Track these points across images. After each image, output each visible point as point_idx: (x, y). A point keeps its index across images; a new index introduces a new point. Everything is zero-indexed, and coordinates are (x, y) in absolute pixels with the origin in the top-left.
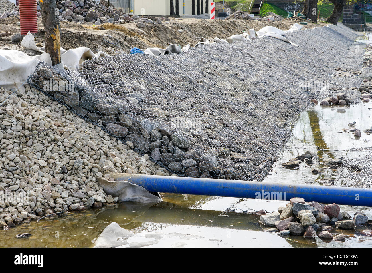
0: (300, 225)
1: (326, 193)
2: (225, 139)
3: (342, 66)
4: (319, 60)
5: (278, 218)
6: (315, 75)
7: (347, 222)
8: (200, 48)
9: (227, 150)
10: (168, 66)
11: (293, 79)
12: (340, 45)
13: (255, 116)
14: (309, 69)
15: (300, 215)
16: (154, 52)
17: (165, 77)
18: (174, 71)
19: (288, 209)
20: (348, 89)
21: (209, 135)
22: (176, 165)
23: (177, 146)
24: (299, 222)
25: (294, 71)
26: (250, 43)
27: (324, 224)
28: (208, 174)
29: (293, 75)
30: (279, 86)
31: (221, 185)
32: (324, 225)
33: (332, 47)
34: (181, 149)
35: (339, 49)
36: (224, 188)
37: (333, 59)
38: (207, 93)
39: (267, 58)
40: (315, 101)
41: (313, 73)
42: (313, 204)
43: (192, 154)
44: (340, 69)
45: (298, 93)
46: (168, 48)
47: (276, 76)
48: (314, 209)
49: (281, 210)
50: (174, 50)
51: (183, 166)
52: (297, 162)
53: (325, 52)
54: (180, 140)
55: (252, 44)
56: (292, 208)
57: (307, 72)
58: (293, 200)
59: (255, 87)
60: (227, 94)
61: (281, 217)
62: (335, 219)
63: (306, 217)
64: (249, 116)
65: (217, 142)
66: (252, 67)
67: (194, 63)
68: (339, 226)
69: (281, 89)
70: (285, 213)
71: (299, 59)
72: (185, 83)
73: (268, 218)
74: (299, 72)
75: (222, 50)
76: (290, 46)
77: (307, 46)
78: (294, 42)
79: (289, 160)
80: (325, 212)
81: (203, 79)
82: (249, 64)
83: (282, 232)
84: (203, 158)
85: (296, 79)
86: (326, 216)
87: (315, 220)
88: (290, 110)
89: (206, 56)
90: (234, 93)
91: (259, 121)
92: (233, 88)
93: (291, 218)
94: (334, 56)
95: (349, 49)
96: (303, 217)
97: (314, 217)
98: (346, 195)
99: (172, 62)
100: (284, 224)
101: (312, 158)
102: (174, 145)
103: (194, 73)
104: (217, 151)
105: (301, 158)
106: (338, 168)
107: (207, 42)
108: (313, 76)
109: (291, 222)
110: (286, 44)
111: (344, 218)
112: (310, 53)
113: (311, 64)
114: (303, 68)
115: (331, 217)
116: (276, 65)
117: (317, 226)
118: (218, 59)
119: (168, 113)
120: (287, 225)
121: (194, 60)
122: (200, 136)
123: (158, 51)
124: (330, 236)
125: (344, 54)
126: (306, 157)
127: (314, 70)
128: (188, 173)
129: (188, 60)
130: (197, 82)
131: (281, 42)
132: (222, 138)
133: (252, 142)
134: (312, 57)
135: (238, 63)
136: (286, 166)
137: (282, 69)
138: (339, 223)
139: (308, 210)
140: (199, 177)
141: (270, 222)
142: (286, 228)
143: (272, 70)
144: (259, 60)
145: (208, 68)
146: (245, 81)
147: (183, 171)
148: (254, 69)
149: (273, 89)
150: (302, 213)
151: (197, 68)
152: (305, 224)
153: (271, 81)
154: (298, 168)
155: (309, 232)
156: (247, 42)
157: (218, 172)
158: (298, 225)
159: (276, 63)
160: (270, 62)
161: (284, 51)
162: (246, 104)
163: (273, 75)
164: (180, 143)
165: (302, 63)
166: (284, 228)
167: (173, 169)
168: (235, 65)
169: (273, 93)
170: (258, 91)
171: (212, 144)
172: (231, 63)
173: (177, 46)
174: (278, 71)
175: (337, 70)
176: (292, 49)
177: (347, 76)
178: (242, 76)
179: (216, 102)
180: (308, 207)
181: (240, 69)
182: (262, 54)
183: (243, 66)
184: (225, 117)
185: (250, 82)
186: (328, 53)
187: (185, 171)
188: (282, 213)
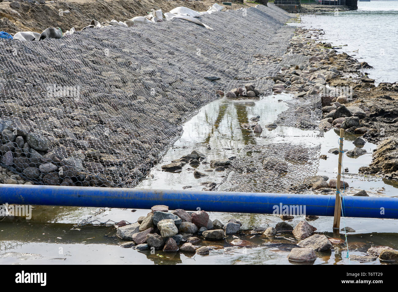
0: (160, 237)
1: (196, 199)
2: (96, 139)
3: (263, 52)
4: (237, 46)
5: (137, 230)
6: (228, 63)
7: (214, 231)
8: (88, 32)
9: (95, 151)
10: (39, 54)
11: (198, 68)
12: (266, 28)
13: (143, 111)
14: (221, 56)
15: (160, 225)
16: (26, 37)
17: (32, 66)
18: (46, 59)
19: (148, 219)
20: (261, 78)
21: (75, 134)
22: (33, 171)
23: (33, 148)
24: (159, 233)
25: (202, 58)
26: (153, 26)
27: (190, 234)
28: (71, 181)
29: (200, 63)
30: (179, 76)
31: (76, 193)
32: (190, 236)
33: (256, 31)
34: (39, 151)
35: (263, 34)
36: (79, 196)
37: (254, 44)
38: (84, 84)
39: (171, 44)
40: (221, 92)
41: (226, 60)
42: (178, 212)
43: (51, 157)
44: (259, 56)
45: (202, 84)
46: (45, 31)
47: (178, 65)
48: (177, 218)
49: (140, 220)
50: (53, 35)
51: (40, 172)
52: (178, 164)
53: (246, 36)
54: (37, 141)
55: (156, 27)
56: (152, 217)
57: (218, 59)
58: (155, 208)
59: (149, 78)
60: (112, 86)
61: (140, 228)
62: (204, 228)
63: (165, 228)
64: (134, 111)
65: (85, 143)
66: (150, 53)
67: (75, 49)
68: (206, 236)
69: (181, 79)
70: (145, 224)
71: (212, 44)
72: (58, 74)
73: (126, 230)
74: (208, 60)
75: (115, 34)
76: (204, 30)
77: (225, 29)
78: (209, 25)
79: (172, 161)
80: (193, 221)
81: (84, 68)
82: (147, 51)
83: (139, 246)
84: (64, 162)
85: (203, 67)
86: (193, 225)
87: (176, 231)
88: (189, 103)
89: (92, 42)
90: (121, 84)
91: (146, 116)
92: (120, 79)
93: (150, 229)
94: (257, 41)
95: (276, 33)
96: (163, 228)
97: (175, 227)
98: (218, 201)
99: (46, 49)
100: (142, 236)
101: (198, 159)
102: (30, 147)
103: (73, 61)
104: (83, 153)
105: (185, 159)
106: (226, 169)
107: (99, 25)
108: (226, 64)
109: (149, 234)
110: (199, 27)
111: (216, 227)
112: (228, 37)
113: (225, 50)
114: (215, 55)
115: (199, 226)
116: (181, 51)
117: (180, 237)
118: (108, 45)
119: (26, 109)
120: (145, 237)
121: (77, 47)
122: (64, 136)
123: (31, 36)
124: (193, 249)
125: (268, 39)
126: (191, 158)
127: (227, 57)
128: (46, 180)
129: (69, 46)
130: (75, 71)
131: (193, 25)
132: (92, 138)
133: (132, 141)
134: (229, 42)
135: (132, 50)
136: (166, 169)
137: (187, 56)
138: (206, 233)
139: (169, 220)
140: (59, 185)
141: (128, 235)
142: (144, 241)
143: (174, 57)
144: (161, 45)
145: (94, 55)
146: (138, 70)
147: (40, 178)
148: (152, 57)
149: (171, 80)
150: (162, 223)
151: (78, 55)
152: (165, 235)
153: (170, 71)
154: (180, 170)
155: (169, 245)
156: (150, 26)
157: (82, 178)
158: (157, 237)
159: (181, 49)
160: (173, 48)
161: (195, 35)
162: (134, 97)
163: (174, 63)
164: (38, 145)
165: (215, 49)
166: (141, 241)
167: (28, 176)
168: (128, 51)
169: (170, 84)
170: (152, 82)
171: (78, 144)
172: (123, 50)
173: (57, 30)
174: (181, 59)
175: (256, 57)
176: (206, 32)
177: (266, 63)
178: (135, 64)
179: (94, 95)
180: (170, 216)
181: (133, 56)
182: (166, 39)
183: (138, 52)
184: (102, 113)
185: (144, 71)
186: (249, 38)
187: (43, 177)
188: (142, 223)
